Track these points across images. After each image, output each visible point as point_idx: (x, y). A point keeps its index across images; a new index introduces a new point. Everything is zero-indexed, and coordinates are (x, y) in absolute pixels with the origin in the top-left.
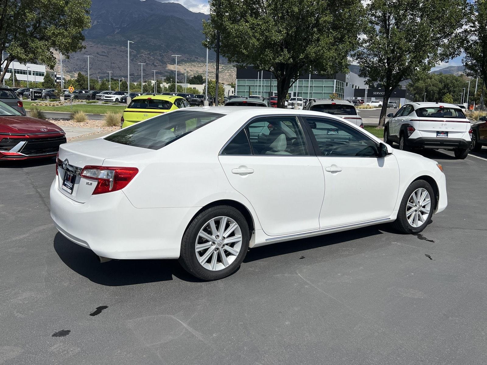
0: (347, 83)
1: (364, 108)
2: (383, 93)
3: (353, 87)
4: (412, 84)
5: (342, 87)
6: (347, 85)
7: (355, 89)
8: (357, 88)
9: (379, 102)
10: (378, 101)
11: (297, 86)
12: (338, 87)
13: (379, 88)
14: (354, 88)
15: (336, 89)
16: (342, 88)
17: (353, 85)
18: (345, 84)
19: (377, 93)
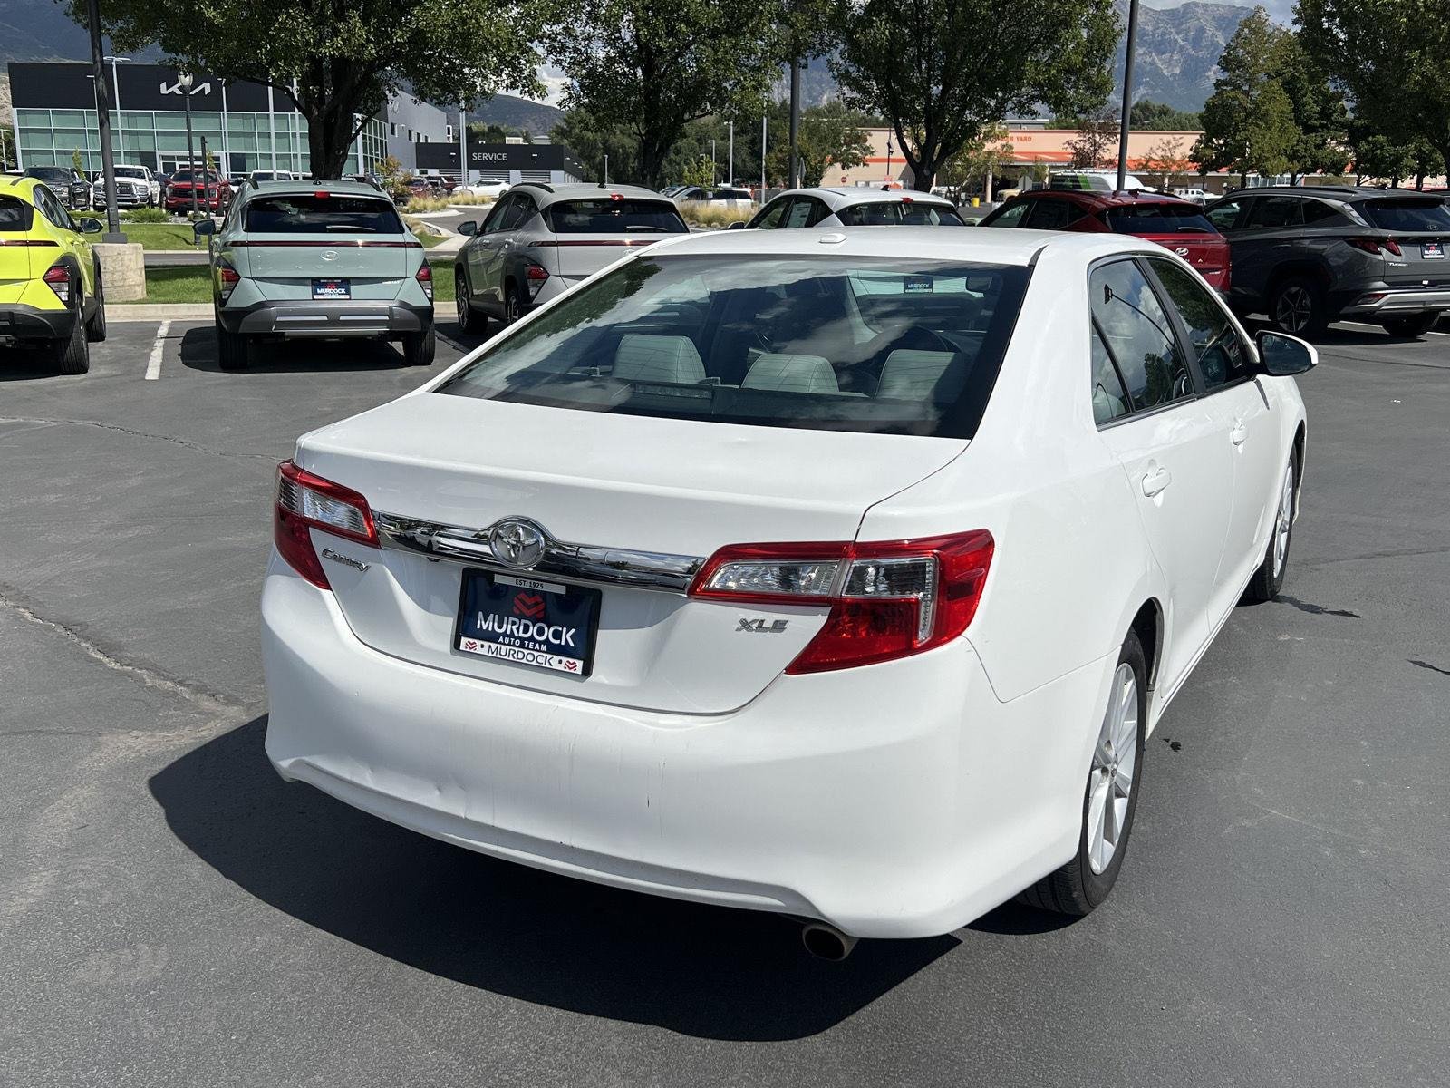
0: (393, 125)
1: (468, 204)
2: (500, 157)
3: (410, 139)
4: (565, 127)
5: (381, 136)
6: (393, 133)
7: (418, 144)
8: (422, 140)
9: (500, 183)
10: (496, 180)
11: (273, 136)
12: (370, 138)
13: (480, 142)
14: (414, 140)
15: (365, 144)
16: (381, 141)
17: (410, 132)
18: (388, 127)
19: (485, 157)
